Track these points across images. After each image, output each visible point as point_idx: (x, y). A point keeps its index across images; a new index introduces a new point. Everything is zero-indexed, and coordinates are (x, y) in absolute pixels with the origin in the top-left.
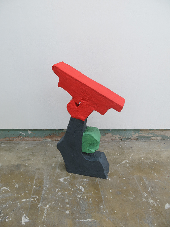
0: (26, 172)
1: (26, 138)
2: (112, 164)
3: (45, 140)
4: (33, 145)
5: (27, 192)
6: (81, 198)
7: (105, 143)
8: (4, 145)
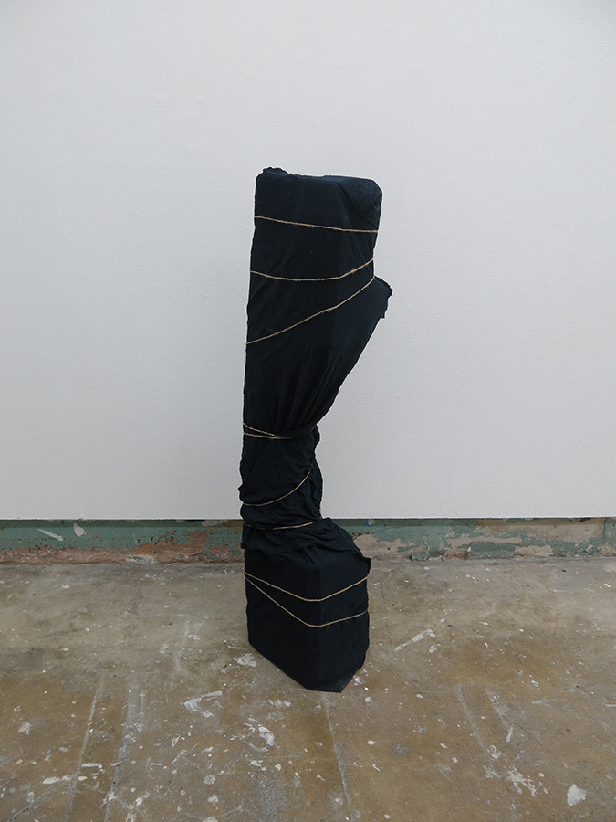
1: (65, 554)
2: (378, 643)
3: (135, 558)
5: (62, 749)
6: (264, 769)
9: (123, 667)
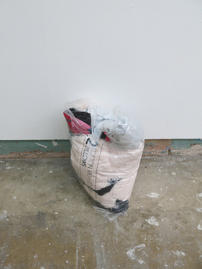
0: (57, 234)
4: (62, 167)
7: (190, 162)
8: (10, 168)
9: (88, 226)
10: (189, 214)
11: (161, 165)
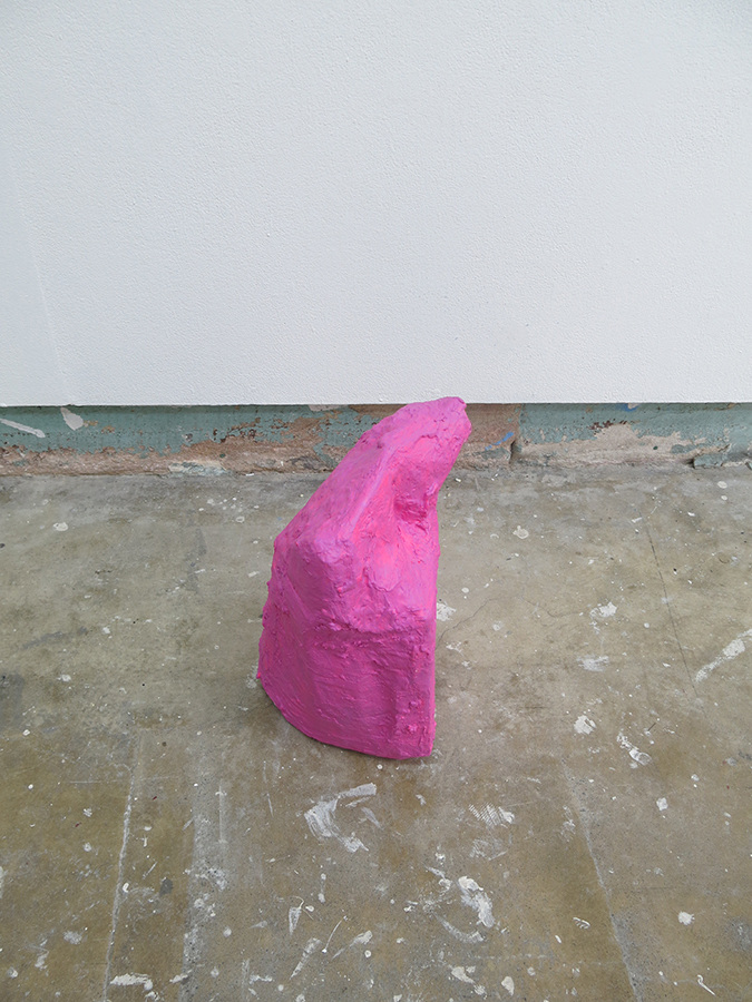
0: (60, 751)
2: (660, 662)
3: (185, 465)
4: (106, 511)
5: (69, 935)
6: (480, 990)
7: (588, 490)
9: (179, 723)
10: (552, 678)
11: (477, 503)
